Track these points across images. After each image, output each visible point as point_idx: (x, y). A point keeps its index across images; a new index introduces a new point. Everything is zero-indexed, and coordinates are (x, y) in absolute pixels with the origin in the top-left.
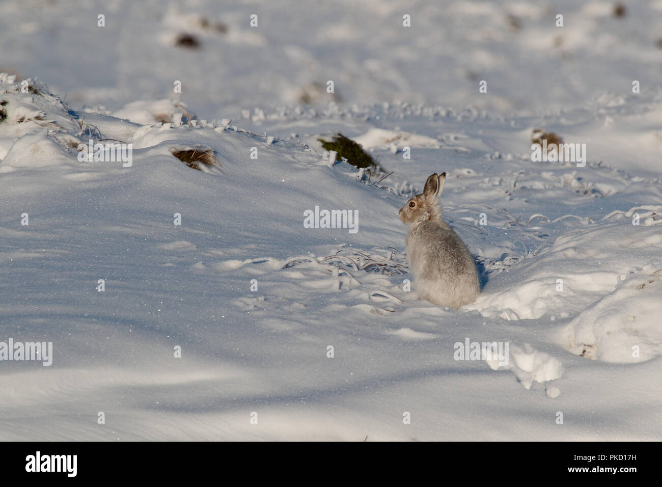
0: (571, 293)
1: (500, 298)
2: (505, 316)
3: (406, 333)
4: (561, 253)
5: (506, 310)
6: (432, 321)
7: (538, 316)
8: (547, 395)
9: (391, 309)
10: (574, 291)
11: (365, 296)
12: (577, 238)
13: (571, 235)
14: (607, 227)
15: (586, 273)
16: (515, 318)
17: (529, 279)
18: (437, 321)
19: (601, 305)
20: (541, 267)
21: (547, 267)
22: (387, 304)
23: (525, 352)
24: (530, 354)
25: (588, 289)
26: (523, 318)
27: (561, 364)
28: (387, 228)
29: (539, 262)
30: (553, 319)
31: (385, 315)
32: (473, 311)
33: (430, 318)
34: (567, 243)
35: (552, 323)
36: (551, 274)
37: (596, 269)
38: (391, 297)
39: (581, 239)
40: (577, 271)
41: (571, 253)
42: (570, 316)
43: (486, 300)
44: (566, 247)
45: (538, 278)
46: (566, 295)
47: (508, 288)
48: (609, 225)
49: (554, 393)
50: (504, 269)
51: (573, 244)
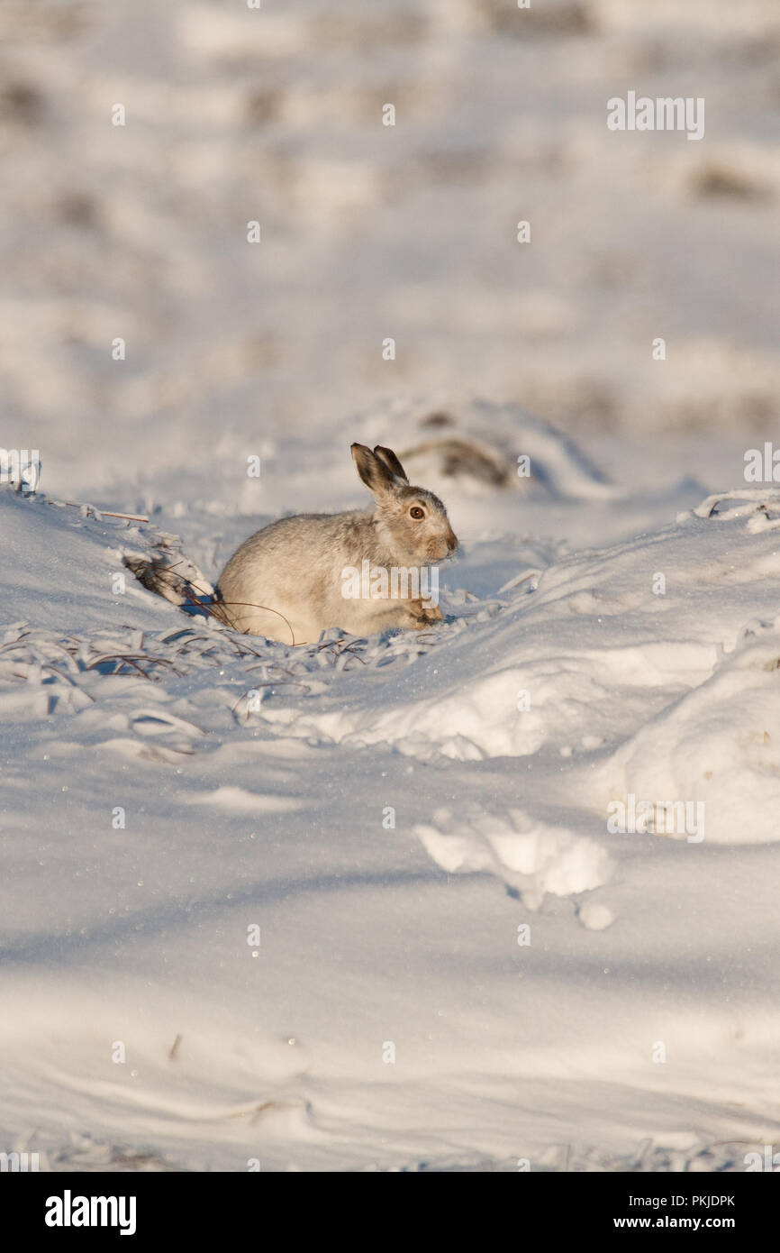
0: (599, 694)
1: (434, 712)
2: (452, 751)
3: (230, 798)
4: (562, 603)
5: (454, 738)
6: (288, 770)
7: (527, 747)
8: (582, 925)
9: (186, 748)
10: (607, 689)
11: (119, 721)
12: (595, 570)
13: (578, 564)
14: (660, 542)
15: (627, 646)
16: (474, 755)
17: (496, 667)
18: (297, 771)
19: (684, 712)
20: (520, 638)
21: (536, 637)
22: (174, 738)
23: (514, 827)
24: (528, 832)
25: (637, 681)
26: (493, 753)
27: (604, 853)
28: (95, 593)
29: (512, 628)
30: (566, 752)
31: (173, 764)
32: (378, 743)
33: (279, 763)
34: (571, 581)
35: (566, 761)
36: (547, 651)
37: (651, 636)
38: (178, 723)
39: (603, 570)
40: (606, 643)
41: (585, 603)
42: (605, 746)
43: (400, 718)
44: (572, 591)
45: (519, 662)
46: (587, 699)
47: (451, 689)
48: (663, 537)
49: (598, 917)
50: (421, 654)
51: (586, 583)
